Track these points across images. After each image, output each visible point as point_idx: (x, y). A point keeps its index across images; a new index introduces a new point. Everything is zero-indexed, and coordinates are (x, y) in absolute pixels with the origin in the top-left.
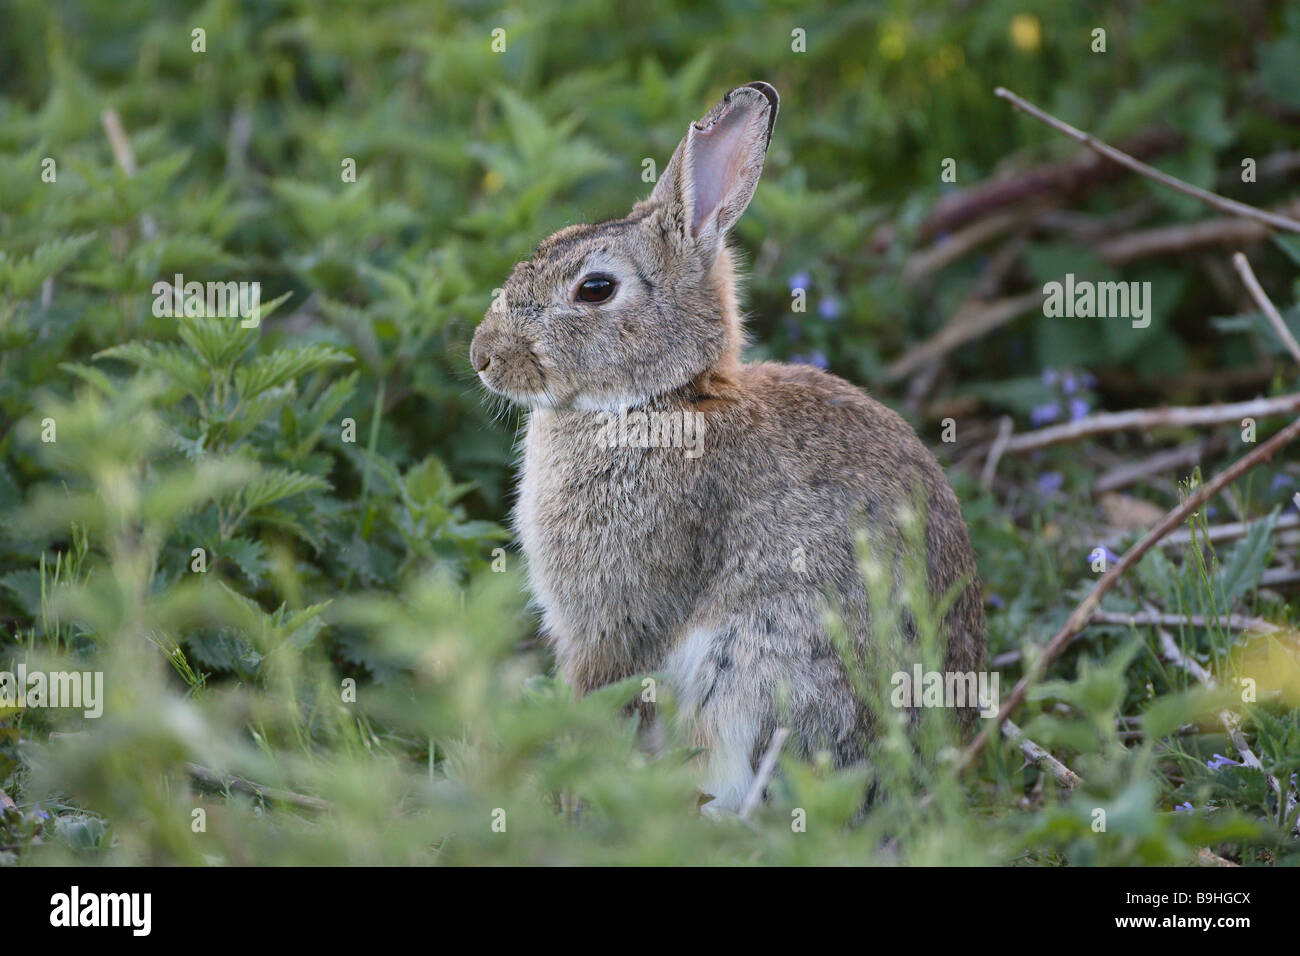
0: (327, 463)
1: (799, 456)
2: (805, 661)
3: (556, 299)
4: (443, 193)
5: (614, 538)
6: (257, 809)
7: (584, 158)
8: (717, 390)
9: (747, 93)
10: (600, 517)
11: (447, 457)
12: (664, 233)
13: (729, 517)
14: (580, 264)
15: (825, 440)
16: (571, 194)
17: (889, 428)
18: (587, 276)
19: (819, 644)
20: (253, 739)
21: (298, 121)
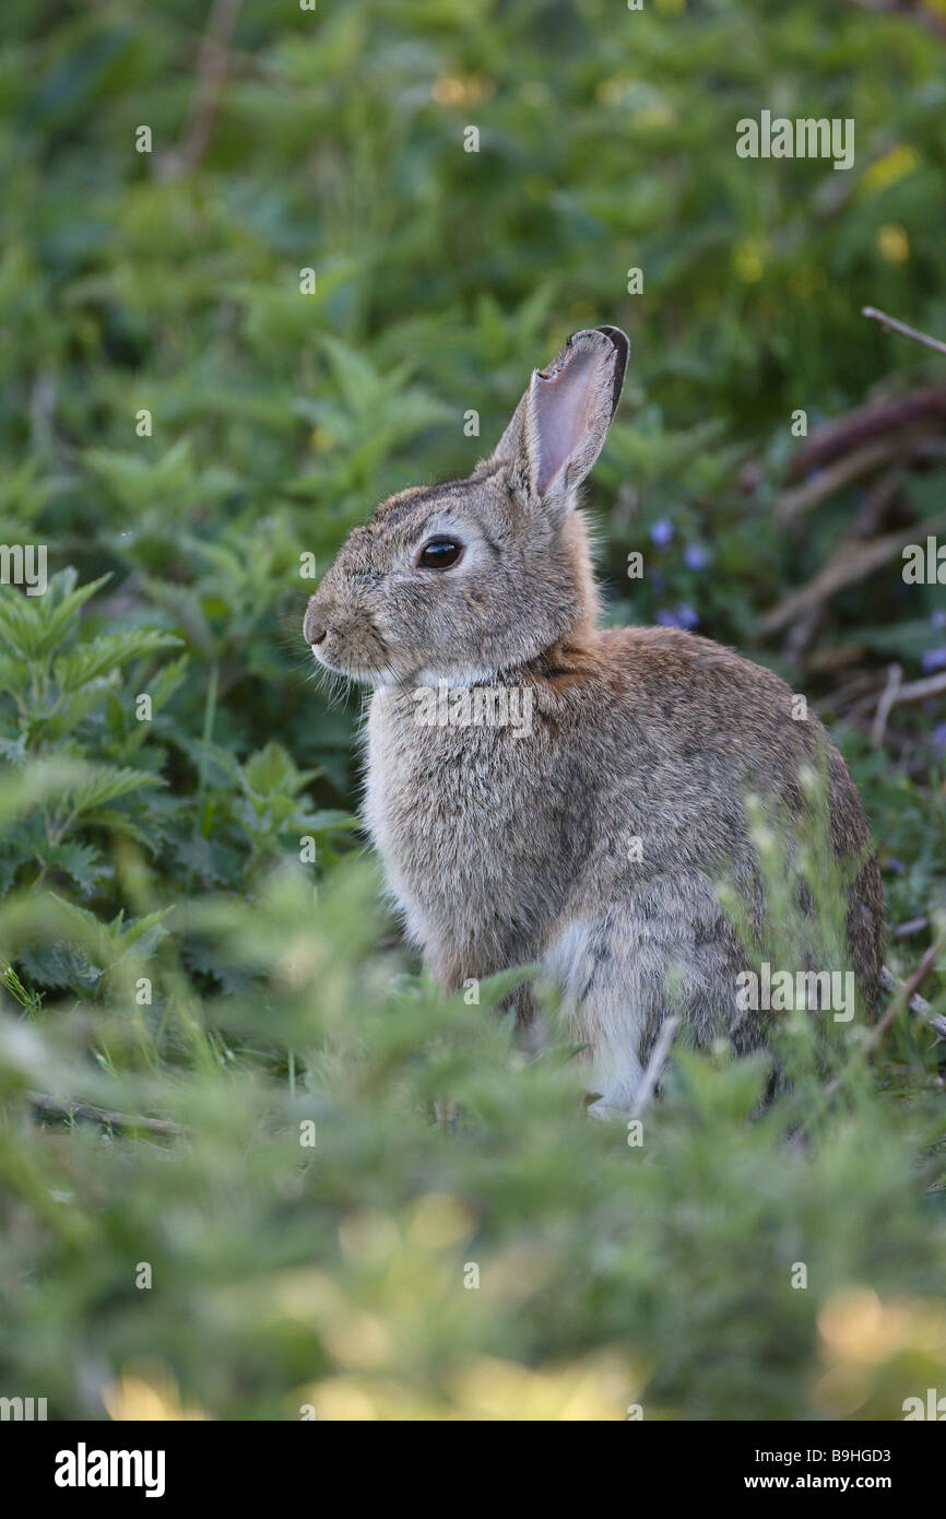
0: (159, 756)
1: (668, 725)
2: (688, 947)
3: (397, 566)
4: (267, 456)
5: (470, 830)
6: (105, 1137)
7: (420, 409)
8: (572, 661)
9: (590, 336)
10: (453, 807)
11: (290, 742)
12: (511, 492)
13: (597, 798)
14: (422, 526)
15: (694, 705)
16: (407, 449)
17: (764, 687)
18: (431, 538)
19: (703, 928)
20: (97, 1061)
21: (107, 385)
